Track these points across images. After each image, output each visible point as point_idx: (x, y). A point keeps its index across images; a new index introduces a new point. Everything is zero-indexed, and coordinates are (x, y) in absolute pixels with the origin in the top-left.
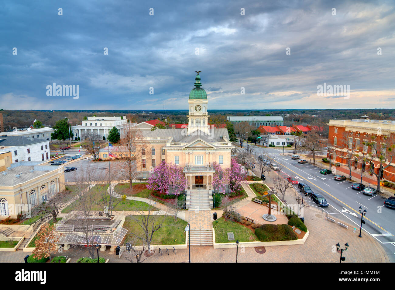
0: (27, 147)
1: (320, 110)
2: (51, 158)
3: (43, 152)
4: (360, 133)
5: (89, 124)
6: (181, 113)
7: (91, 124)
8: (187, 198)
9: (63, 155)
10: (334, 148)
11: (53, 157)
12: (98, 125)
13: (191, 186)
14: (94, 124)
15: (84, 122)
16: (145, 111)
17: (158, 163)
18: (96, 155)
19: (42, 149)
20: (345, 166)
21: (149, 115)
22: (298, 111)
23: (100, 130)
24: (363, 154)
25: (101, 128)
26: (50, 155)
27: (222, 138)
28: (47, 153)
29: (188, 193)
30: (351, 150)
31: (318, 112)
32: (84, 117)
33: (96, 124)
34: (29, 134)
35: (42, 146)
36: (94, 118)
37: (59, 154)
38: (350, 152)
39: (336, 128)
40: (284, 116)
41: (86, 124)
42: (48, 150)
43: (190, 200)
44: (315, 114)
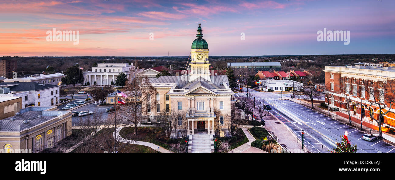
0: (38, 92)
1: (316, 56)
2: (60, 102)
3: (52, 97)
4: (356, 79)
5: (98, 70)
6: (185, 59)
7: (100, 70)
8: (189, 143)
9: (73, 99)
10: (332, 93)
11: (62, 101)
12: (107, 70)
13: (193, 131)
14: (103, 71)
15: (94, 69)
16: (152, 58)
17: (162, 108)
18: (104, 100)
19: (52, 94)
20: (343, 110)
21: (155, 62)
22: (296, 57)
23: (108, 75)
24: (361, 99)
25: (110, 74)
26: (59, 100)
27: (223, 84)
28: (57, 98)
29: (190, 137)
30: (348, 95)
31: (315, 57)
32: (94, 63)
33: (105, 70)
34: (41, 80)
35: (53, 91)
36: (104, 65)
37: (68, 98)
38: (348, 97)
39: (332, 74)
40: (282, 61)
41: (96, 70)
42: (58, 95)
43: (192, 145)
44: (311, 60)
